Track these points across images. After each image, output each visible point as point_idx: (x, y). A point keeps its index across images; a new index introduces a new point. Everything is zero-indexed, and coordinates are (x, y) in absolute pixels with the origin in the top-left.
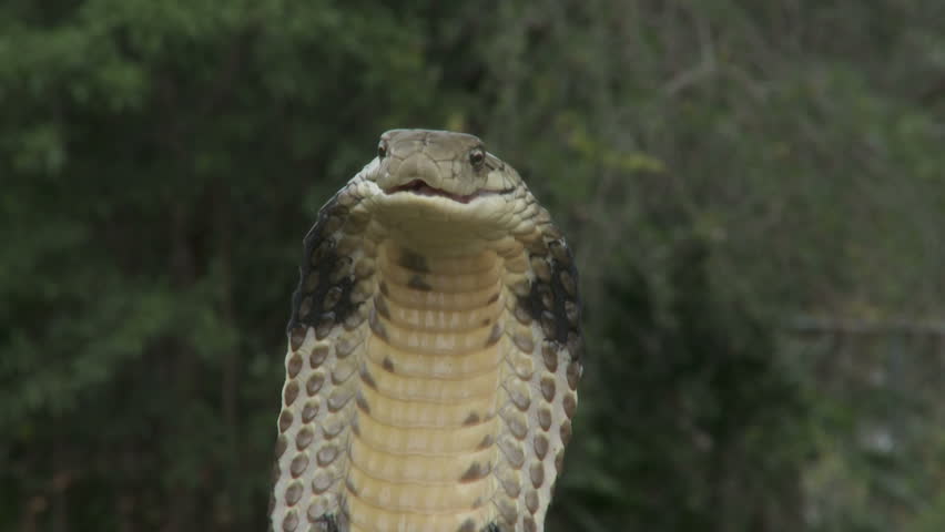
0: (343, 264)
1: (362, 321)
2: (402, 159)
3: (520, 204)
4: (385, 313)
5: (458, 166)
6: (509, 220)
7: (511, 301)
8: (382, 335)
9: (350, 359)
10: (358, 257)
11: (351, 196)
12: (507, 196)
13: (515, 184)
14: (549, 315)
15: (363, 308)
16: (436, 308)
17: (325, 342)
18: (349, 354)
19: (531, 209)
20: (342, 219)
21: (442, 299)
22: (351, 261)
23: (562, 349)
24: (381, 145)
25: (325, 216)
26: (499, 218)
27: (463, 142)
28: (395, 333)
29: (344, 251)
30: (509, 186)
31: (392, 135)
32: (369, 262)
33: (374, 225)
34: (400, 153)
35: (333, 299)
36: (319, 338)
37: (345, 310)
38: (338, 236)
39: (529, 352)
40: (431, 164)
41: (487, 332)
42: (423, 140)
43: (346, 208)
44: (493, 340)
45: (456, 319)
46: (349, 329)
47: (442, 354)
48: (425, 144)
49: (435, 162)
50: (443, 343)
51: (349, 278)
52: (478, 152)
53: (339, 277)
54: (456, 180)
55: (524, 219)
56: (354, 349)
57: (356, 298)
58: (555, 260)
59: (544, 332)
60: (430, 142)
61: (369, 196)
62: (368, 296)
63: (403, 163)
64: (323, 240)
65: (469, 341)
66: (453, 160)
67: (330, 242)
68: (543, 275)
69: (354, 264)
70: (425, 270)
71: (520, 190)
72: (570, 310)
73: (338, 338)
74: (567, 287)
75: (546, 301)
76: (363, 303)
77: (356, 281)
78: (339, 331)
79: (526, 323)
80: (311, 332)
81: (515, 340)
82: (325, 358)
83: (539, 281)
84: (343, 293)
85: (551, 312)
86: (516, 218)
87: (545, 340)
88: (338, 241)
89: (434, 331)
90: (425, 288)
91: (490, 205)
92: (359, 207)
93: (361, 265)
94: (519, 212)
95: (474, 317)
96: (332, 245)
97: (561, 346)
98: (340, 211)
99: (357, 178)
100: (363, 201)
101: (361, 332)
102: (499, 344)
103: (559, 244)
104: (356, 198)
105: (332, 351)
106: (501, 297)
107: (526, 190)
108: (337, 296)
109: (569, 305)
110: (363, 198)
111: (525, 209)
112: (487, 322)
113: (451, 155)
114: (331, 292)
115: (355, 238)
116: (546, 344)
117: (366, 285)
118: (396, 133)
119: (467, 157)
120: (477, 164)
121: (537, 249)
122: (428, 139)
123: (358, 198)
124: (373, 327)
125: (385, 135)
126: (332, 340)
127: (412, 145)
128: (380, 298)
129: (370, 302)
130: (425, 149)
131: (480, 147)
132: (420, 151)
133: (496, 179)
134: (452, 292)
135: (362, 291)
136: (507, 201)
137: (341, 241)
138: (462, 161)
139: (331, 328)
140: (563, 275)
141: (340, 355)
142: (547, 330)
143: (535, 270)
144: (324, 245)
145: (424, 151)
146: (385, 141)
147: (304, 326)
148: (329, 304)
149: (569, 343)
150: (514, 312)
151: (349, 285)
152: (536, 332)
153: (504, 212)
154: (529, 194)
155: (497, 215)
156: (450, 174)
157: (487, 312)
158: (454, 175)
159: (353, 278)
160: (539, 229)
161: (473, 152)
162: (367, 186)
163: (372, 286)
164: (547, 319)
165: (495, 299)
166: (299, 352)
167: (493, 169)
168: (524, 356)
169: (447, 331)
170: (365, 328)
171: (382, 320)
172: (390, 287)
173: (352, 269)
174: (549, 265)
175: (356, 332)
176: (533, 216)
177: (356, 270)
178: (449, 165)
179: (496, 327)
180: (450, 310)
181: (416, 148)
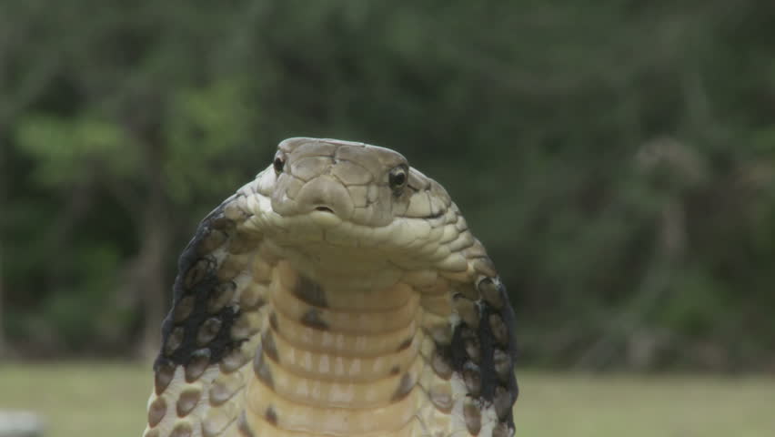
0: (224, 290)
1: (244, 362)
2: (305, 182)
3: (449, 231)
4: (274, 355)
5: (374, 190)
6: (435, 250)
7: (427, 347)
8: (267, 380)
9: (226, 407)
10: (244, 283)
11: (239, 208)
12: (434, 222)
13: (444, 206)
14: (472, 365)
15: (246, 347)
16: (333, 353)
17: (196, 386)
18: (226, 400)
19: (463, 238)
20: (226, 235)
21: (341, 342)
22: (234, 287)
23: (487, 407)
24: (278, 155)
25: (206, 228)
26: (421, 247)
27: (381, 160)
28: (281, 379)
29: (228, 275)
30: (436, 210)
31: (293, 145)
32: (260, 290)
33: (268, 244)
34: (302, 173)
35: (210, 332)
36: (189, 379)
37: (224, 347)
38: (220, 255)
39: (447, 410)
40: (341, 188)
41: (395, 382)
42: (332, 156)
43: (233, 223)
44: (401, 394)
45: (356, 366)
46: (227, 371)
47: (335, 408)
48: (335, 163)
49: (346, 186)
50: (338, 394)
51: (231, 308)
52: (400, 171)
53: (218, 306)
54: (371, 208)
55: (454, 251)
56: (232, 396)
57: (239, 333)
58: (485, 302)
59: (468, 388)
60: (341, 160)
61: (259, 213)
62: (253, 333)
63: (305, 186)
64: (200, 258)
65: (372, 393)
66: (368, 184)
67: (209, 261)
68: (469, 319)
69: (238, 292)
70: (323, 304)
71: (450, 214)
72: (499, 362)
73: (214, 381)
74: (497, 334)
75: (471, 351)
76: (247, 340)
77: (239, 314)
78: (214, 373)
79: (446, 377)
80: (180, 371)
81: (430, 395)
82: (195, 405)
83: (462, 326)
84: (223, 325)
85: (476, 364)
86: (443, 249)
87: (468, 395)
88: (219, 262)
89: (328, 379)
90: (320, 326)
91: (410, 229)
92: (248, 224)
93: (247, 293)
94: (448, 242)
95: (379, 365)
96: (212, 265)
97: (486, 403)
98: (226, 227)
99: (247, 188)
100: (253, 217)
101: (242, 376)
102: (409, 399)
103: (491, 282)
104: (244, 213)
105: (205, 397)
106: (415, 342)
107: (457, 214)
108: (216, 329)
109: (498, 355)
110: (252, 215)
111: (457, 238)
112: (395, 371)
113: (366, 178)
114: (207, 322)
115: (242, 259)
116: (468, 400)
117: (252, 318)
118: (298, 144)
119: (386, 179)
120: (398, 186)
121: (464, 288)
122: (338, 156)
123: (247, 215)
124: (257, 369)
125: (284, 144)
126: (205, 383)
127: (317, 162)
128: (269, 333)
129: (257, 339)
130: (335, 170)
131: (402, 166)
132: (327, 172)
133: (421, 202)
134: (352, 333)
135: (247, 324)
136: (433, 228)
137: (224, 262)
138: (379, 185)
139: (205, 368)
140: (493, 319)
141: (215, 403)
142: (471, 386)
143: (461, 312)
144: (202, 264)
145: (333, 172)
146: (284, 152)
147: (171, 364)
148: (205, 338)
149: (496, 400)
150: (429, 362)
151: (230, 317)
152: (457, 387)
153: (428, 240)
154: (461, 219)
155: (418, 242)
156: (363, 203)
157: (396, 360)
158: (368, 202)
159: (236, 308)
160: (471, 265)
161: (393, 171)
162: (258, 201)
163: (260, 320)
164: (471, 370)
165: (407, 344)
166: (164, 395)
167: (416, 190)
168: (439, 414)
169: (344, 381)
170: (248, 370)
171: (268, 361)
172: (280, 319)
173: (236, 299)
174: (476, 307)
175: (236, 375)
176: (464, 247)
177: (242, 299)
178: (364, 189)
179: (406, 378)
180: (349, 355)
181: (323, 167)
